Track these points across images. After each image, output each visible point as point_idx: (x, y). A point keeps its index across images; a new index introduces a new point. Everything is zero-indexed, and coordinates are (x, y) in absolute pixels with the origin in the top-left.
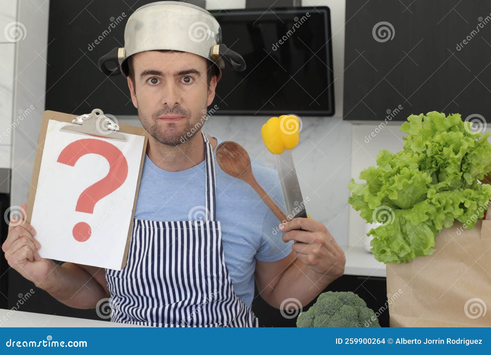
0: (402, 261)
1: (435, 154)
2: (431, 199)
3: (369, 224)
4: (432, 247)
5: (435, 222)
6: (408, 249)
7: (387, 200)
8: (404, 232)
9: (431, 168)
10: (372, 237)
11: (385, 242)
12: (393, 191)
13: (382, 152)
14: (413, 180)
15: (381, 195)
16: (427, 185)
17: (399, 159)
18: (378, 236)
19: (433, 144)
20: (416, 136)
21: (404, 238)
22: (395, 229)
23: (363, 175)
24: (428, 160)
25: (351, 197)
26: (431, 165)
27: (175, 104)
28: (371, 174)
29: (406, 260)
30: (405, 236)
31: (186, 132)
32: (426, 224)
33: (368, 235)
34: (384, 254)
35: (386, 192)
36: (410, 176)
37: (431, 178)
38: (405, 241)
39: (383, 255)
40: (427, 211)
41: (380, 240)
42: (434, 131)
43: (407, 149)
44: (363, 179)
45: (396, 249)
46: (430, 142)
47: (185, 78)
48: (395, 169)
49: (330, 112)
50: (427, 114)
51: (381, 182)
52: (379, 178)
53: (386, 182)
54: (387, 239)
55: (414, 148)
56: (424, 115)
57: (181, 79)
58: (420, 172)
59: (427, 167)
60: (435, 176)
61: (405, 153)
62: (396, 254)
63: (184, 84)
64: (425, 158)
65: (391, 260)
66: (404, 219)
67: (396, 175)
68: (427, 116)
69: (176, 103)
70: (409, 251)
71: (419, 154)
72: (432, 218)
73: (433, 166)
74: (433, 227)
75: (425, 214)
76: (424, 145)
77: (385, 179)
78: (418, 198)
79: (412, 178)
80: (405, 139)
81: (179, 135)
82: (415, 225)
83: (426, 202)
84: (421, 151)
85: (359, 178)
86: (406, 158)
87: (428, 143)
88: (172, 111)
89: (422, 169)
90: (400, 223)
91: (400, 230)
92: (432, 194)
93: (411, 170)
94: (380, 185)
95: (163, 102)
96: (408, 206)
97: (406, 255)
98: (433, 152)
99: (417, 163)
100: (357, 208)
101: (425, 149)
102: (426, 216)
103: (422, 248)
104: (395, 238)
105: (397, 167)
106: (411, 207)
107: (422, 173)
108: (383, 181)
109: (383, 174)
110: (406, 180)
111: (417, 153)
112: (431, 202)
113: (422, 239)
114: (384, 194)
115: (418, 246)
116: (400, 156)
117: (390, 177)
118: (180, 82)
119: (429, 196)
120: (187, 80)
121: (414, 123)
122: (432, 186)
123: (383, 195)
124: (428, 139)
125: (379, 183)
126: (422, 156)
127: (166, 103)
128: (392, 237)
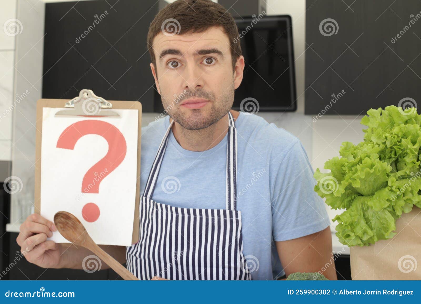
0: (365, 244)
1: (394, 145)
2: (392, 187)
3: (334, 210)
4: (393, 231)
5: (395, 208)
6: (371, 233)
7: (350, 188)
8: (366, 217)
9: (390, 158)
10: (337, 223)
11: (350, 227)
12: (356, 180)
13: (345, 144)
14: (375, 169)
15: (345, 183)
16: (387, 173)
17: (361, 150)
18: (343, 222)
19: (391, 135)
20: (375, 128)
21: (367, 223)
22: (358, 215)
23: (328, 165)
24: (387, 151)
25: (316, 185)
26: (391, 155)
27: (197, 86)
28: (335, 164)
29: (369, 244)
30: (367, 221)
31: (212, 116)
32: (387, 210)
33: (334, 221)
34: (349, 238)
35: (350, 181)
36: (372, 166)
37: (391, 167)
38: (367, 225)
39: (347, 239)
40: (388, 198)
41: (344, 225)
42: (392, 124)
43: (368, 141)
44: (328, 168)
45: (359, 233)
46: (389, 134)
47: (207, 59)
48: (357, 159)
49: (293, 108)
50: (385, 109)
51: (344, 171)
52: (343, 168)
53: (349, 171)
54: (351, 225)
55: (374, 139)
56: (382, 109)
57: (203, 61)
58: (381, 161)
59: (387, 157)
60: (394, 165)
61: (366, 144)
62: (359, 237)
63: (205, 65)
64: (385, 148)
65: (355, 243)
66: (366, 205)
67: (359, 165)
68: (385, 110)
69: (199, 86)
70: (372, 235)
71: (379, 145)
72: (393, 204)
73: (393, 156)
74: (393, 212)
75: (386, 201)
76: (384, 137)
77: (348, 168)
78: (379, 185)
79: (374, 167)
80: (365, 131)
81: (204, 121)
82: (377, 211)
83: (387, 189)
84: (381, 143)
85: (324, 168)
86: (367, 148)
87: (387, 135)
88: (195, 95)
89: (381, 159)
90: (363, 208)
91: (363, 215)
92: (393, 182)
93: (373, 160)
94: (344, 174)
95: (184, 86)
96: (370, 193)
97: (369, 238)
98: (392, 143)
99: (378, 154)
100: (322, 196)
101: (385, 140)
102: (387, 202)
103: (383, 231)
104: (358, 223)
105: (359, 157)
106: (373, 194)
107: (383, 162)
108: (346, 171)
109: (346, 164)
110: (368, 169)
111: (377, 144)
112: (391, 189)
113: (383, 224)
114: (347, 182)
115: (380, 230)
116: (362, 147)
117: (353, 166)
118: (201, 63)
119: (389, 184)
120: (210, 61)
121: (373, 117)
122: (392, 175)
123: (347, 184)
124: (387, 131)
125: (343, 172)
126: (382, 146)
127: (187, 87)
128: (355, 222)
